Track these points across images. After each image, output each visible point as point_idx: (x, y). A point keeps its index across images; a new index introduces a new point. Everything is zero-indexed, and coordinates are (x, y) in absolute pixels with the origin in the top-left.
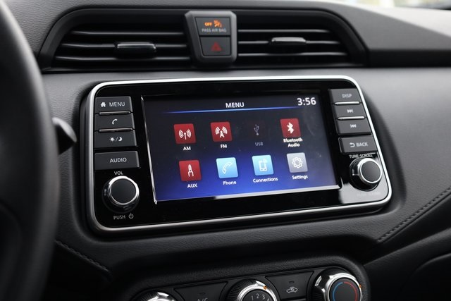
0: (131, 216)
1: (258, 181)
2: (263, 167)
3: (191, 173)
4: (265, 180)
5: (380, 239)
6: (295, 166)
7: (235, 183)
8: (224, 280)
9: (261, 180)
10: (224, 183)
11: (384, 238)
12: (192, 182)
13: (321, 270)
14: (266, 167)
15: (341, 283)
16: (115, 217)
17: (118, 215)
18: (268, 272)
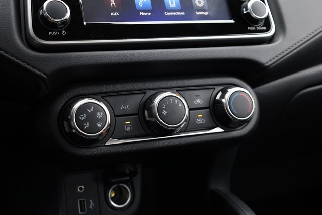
0: (64, 33)
1: (168, 13)
2: (172, 3)
3: (113, 4)
4: (174, 13)
5: (267, 63)
6: (198, 4)
7: (150, 14)
8: (142, 91)
9: (171, 13)
10: (141, 13)
11: (270, 63)
12: (114, 11)
13: (221, 87)
14: (174, 4)
15: (238, 94)
16: (50, 33)
17: (53, 31)
18: (178, 87)
